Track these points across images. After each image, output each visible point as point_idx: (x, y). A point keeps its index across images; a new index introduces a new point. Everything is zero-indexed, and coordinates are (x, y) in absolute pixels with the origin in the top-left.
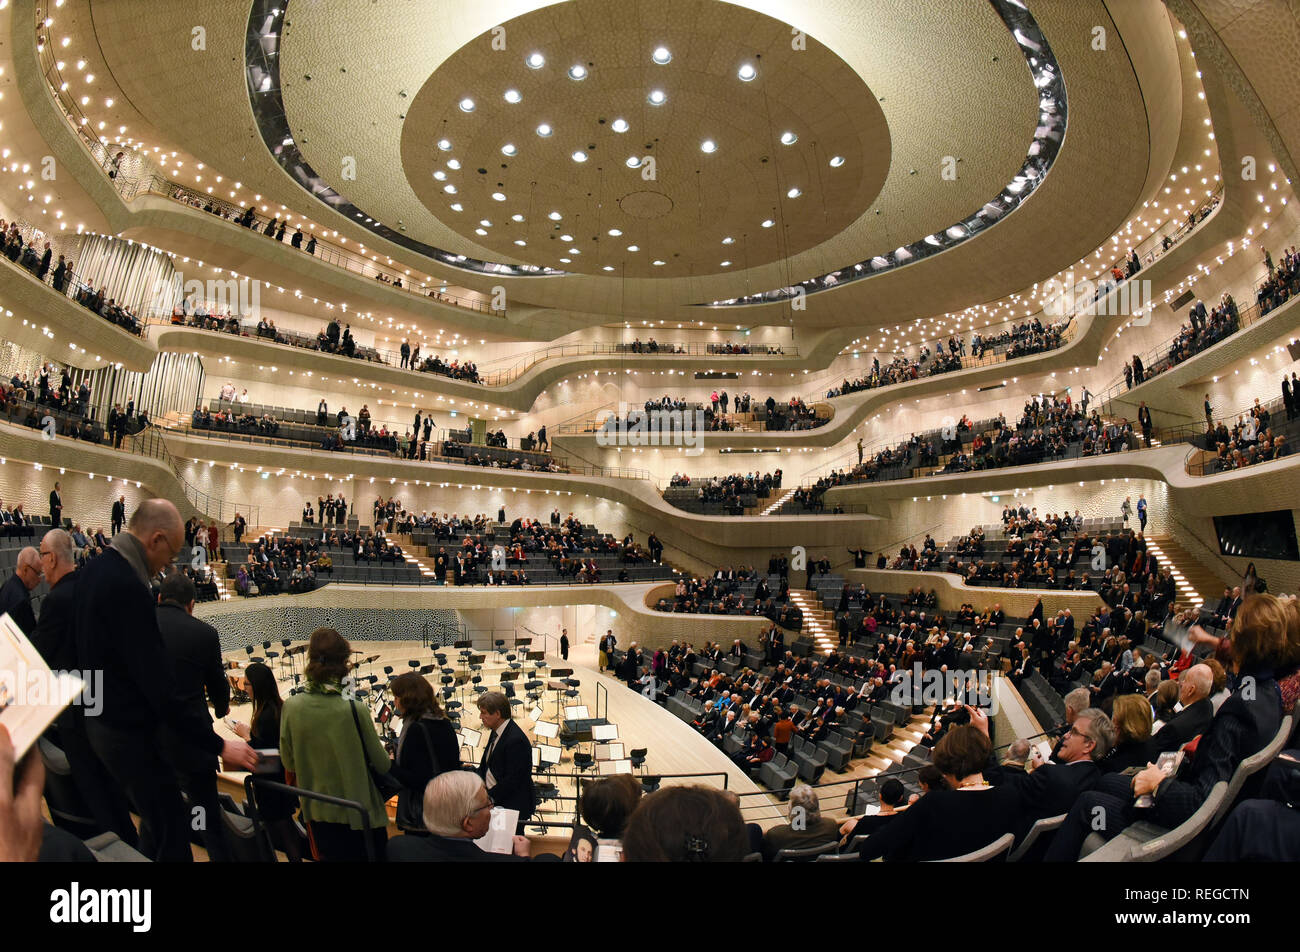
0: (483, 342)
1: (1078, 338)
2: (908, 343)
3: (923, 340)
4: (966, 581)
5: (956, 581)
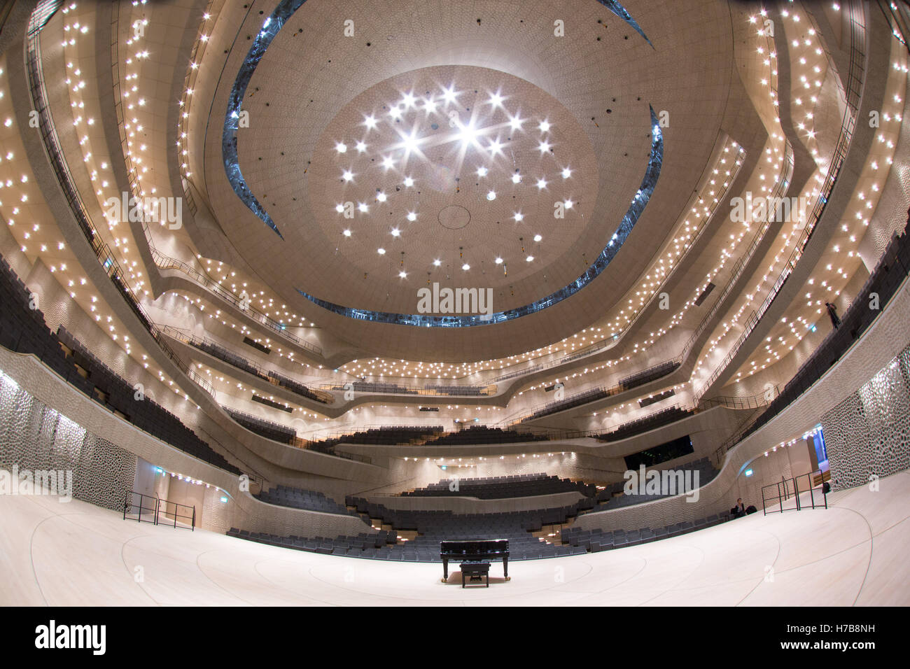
1: (500, 392)
2: (371, 374)
3: (382, 375)
4: (480, 498)
5: (472, 498)
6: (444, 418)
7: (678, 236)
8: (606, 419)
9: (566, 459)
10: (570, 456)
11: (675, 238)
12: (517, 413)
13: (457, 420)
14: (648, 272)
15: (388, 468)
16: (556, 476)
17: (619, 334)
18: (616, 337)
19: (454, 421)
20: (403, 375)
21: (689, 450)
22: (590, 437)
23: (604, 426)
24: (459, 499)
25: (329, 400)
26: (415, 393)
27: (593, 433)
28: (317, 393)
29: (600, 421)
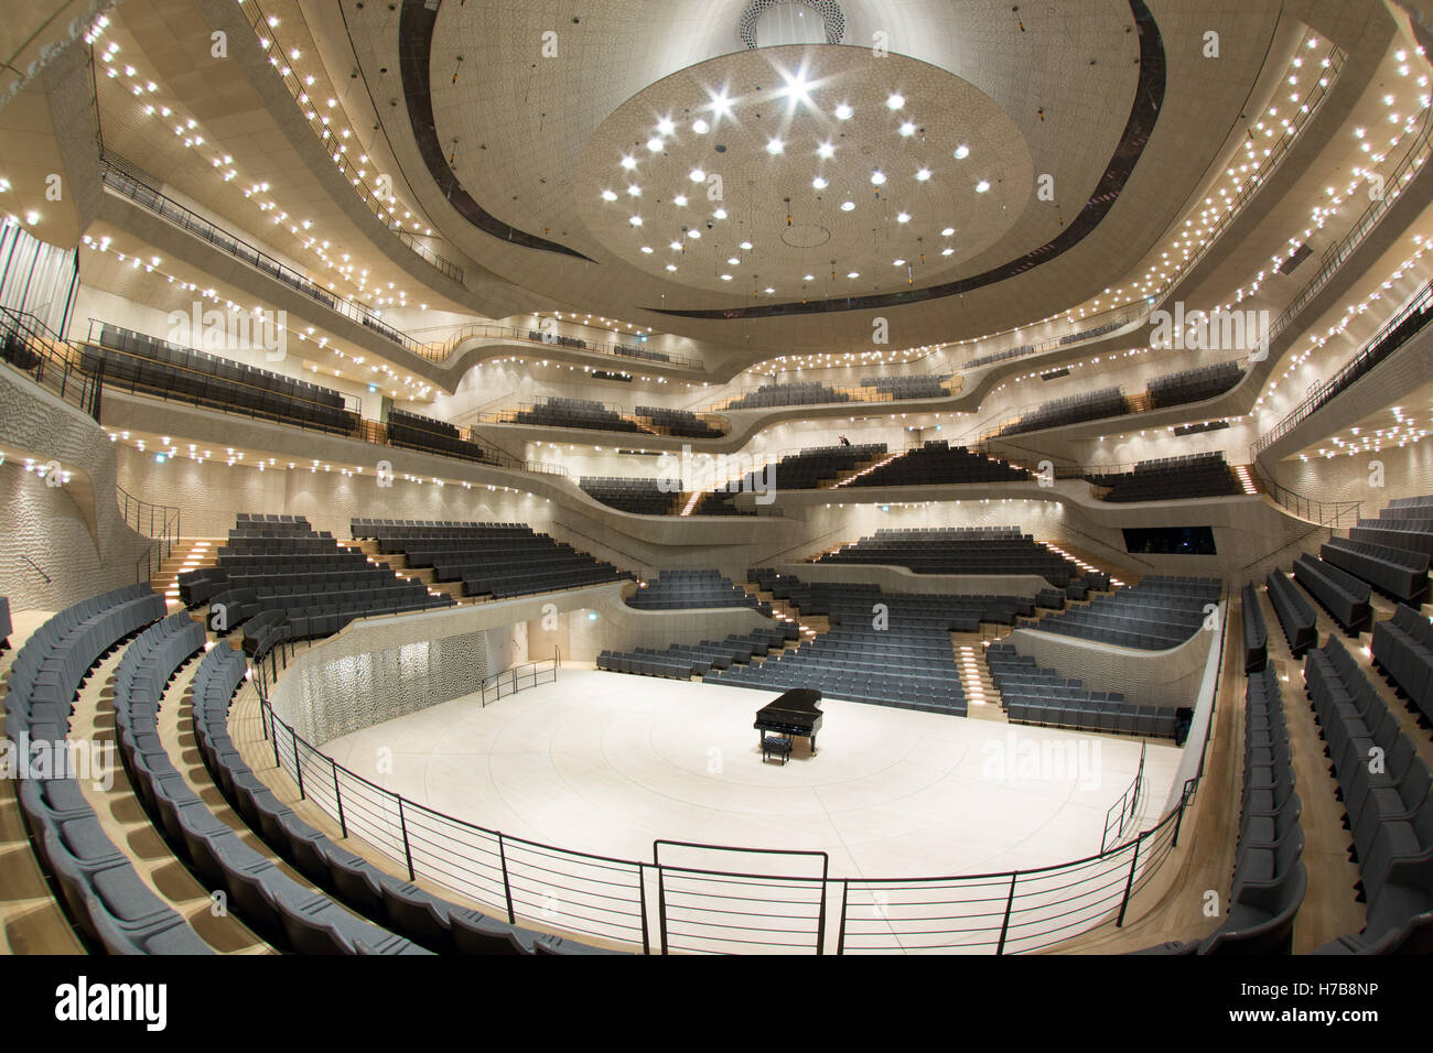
0: (424, 307)
1: (967, 391)
2: (783, 369)
3: (799, 369)
4: (914, 571)
5: (904, 571)
6: (890, 426)
7: (1235, 164)
8: (1120, 446)
9: (1050, 509)
10: (1055, 506)
11: (1229, 167)
12: (999, 414)
13: (911, 429)
14: (1188, 215)
15: (805, 520)
16: (1031, 536)
17: (1156, 296)
18: (1151, 301)
19: (906, 429)
20: (829, 366)
21: (1210, 549)
22: (1089, 478)
23: (1115, 459)
24: (888, 570)
25: (724, 428)
26: (845, 398)
27: (1095, 472)
28: (708, 419)
29: (1110, 448)
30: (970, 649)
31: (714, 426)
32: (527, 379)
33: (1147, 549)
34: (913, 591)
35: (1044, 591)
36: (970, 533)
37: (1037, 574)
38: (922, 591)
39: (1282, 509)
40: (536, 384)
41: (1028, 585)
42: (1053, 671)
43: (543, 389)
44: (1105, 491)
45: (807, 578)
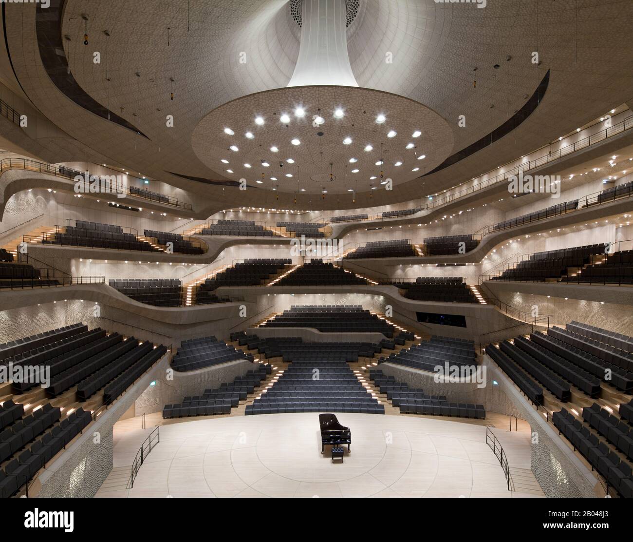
1: (334, 235)
4: (321, 331)
5: (315, 331)
8: (409, 270)
10: (378, 297)
15: (257, 303)
16: (368, 311)
21: (464, 325)
22: (395, 284)
23: (406, 275)
24: (306, 330)
25: (202, 247)
26: (270, 234)
27: (397, 281)
28: (191, 240)
29: (404, 270)
30: (358, 371)
31: (196, 245)
32: (52, 202)
33: (427, 320)
34: (321, 341)
35: (383, 340)
36: (339, 308)
37: (379, 332)
38: (325, 341)
39: (505, 313)
40: (60, 207)
41: (376, 337)
42: (406, 384)
43: (67, 211)
44: (404, 291)
45: (263, 336)
